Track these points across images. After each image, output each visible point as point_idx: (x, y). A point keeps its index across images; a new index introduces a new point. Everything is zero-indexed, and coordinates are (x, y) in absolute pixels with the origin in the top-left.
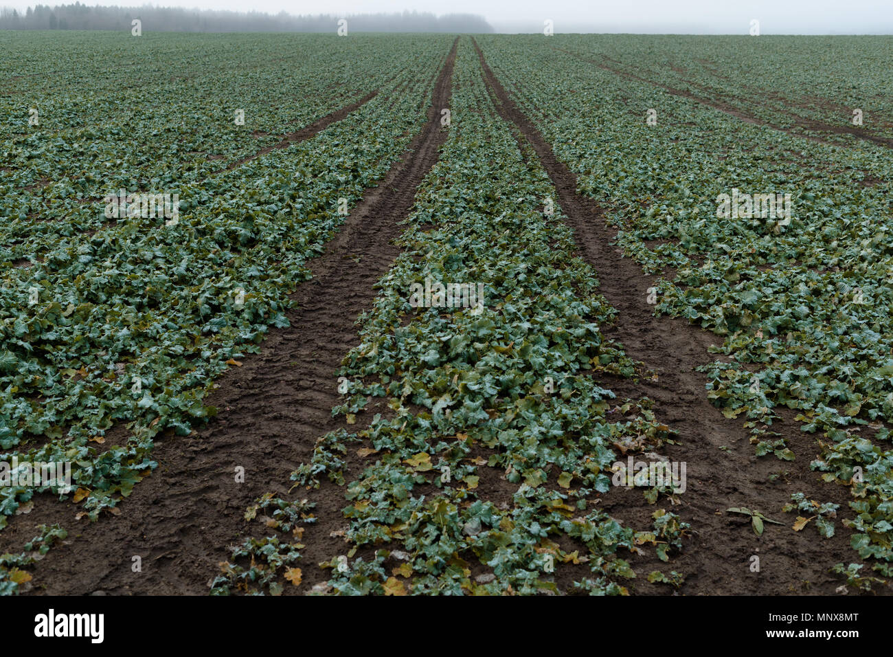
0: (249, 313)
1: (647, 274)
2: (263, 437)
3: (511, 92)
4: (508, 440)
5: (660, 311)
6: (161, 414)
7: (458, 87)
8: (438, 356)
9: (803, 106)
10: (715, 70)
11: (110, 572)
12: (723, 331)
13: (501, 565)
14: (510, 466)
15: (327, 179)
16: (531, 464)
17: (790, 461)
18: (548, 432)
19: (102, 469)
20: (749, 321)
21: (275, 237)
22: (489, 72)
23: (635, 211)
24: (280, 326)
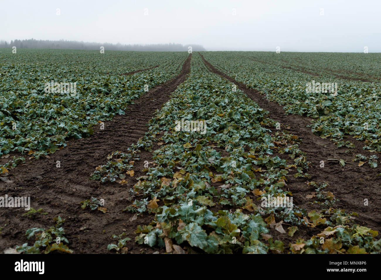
0: (107, 108)
1: (280, 105)
2: (114, 140)
3: (215, 66)
4: (226, 138)
5: (288, 113)
6: (68, 130)
7: (193, 65)
8: (192, 117)
9: (339, 72)
10: (301, 62)
11: (45, 173)
12: (316, 116)
13: (227, 168)
14: (227, 146)
15: (139, 81)
16: (236, 145)
17: (353, 148)
18: (243, 136)
19: (42, 142)
20: (328, 112)
21: (118, 92)
22: (205, 61)
23: (273, 90)
24: (120, 114)
